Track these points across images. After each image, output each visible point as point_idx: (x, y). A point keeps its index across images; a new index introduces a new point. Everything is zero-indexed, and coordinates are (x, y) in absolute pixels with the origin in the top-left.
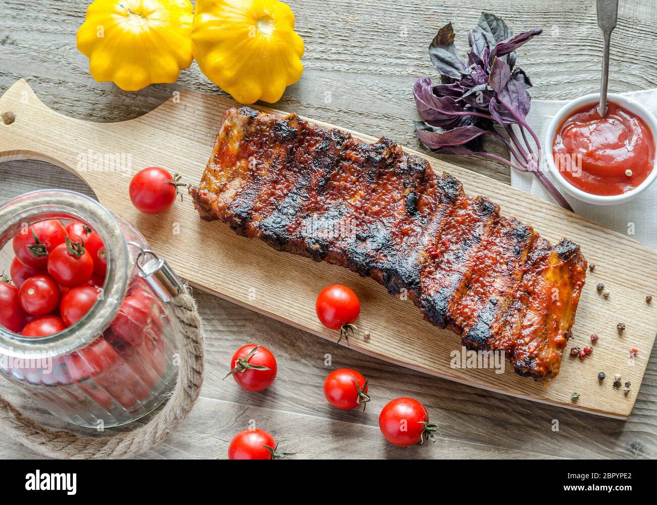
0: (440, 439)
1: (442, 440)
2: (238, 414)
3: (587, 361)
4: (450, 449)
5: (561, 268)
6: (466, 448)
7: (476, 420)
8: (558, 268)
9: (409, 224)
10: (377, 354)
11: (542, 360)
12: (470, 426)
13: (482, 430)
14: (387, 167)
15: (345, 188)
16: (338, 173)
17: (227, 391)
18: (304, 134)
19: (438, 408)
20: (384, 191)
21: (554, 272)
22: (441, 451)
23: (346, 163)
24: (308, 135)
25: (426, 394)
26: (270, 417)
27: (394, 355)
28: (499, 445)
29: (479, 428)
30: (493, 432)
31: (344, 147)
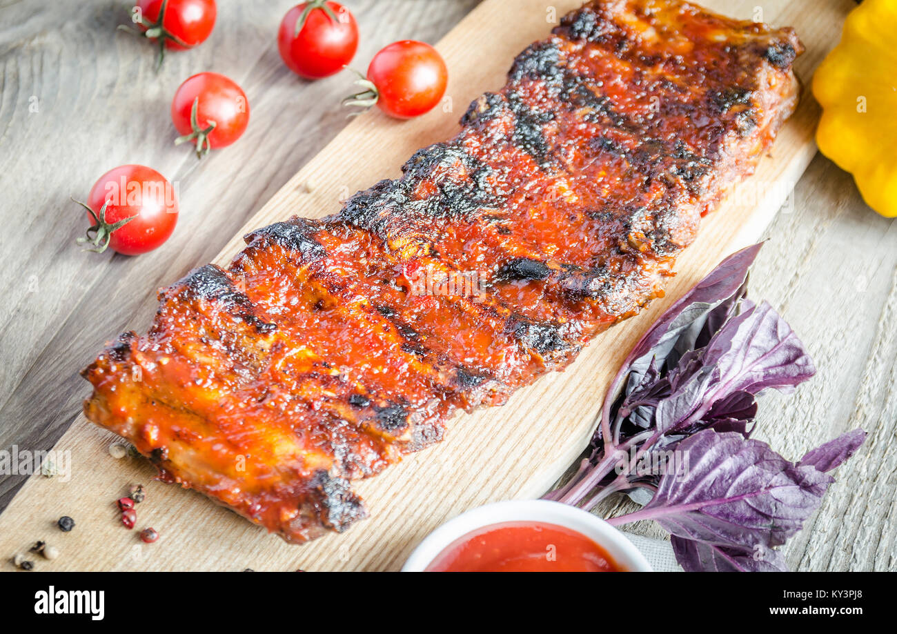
0: (92, 279)
1: (89, 282)
4: (68, 289)
6: (58, 311)
12: (96, 330)
13: (77, 346)
19: (149, 293)
22: (69, 276)
28: (38, 363)
29: (85, 342)
30: (68, 362)
31: (672, 179)
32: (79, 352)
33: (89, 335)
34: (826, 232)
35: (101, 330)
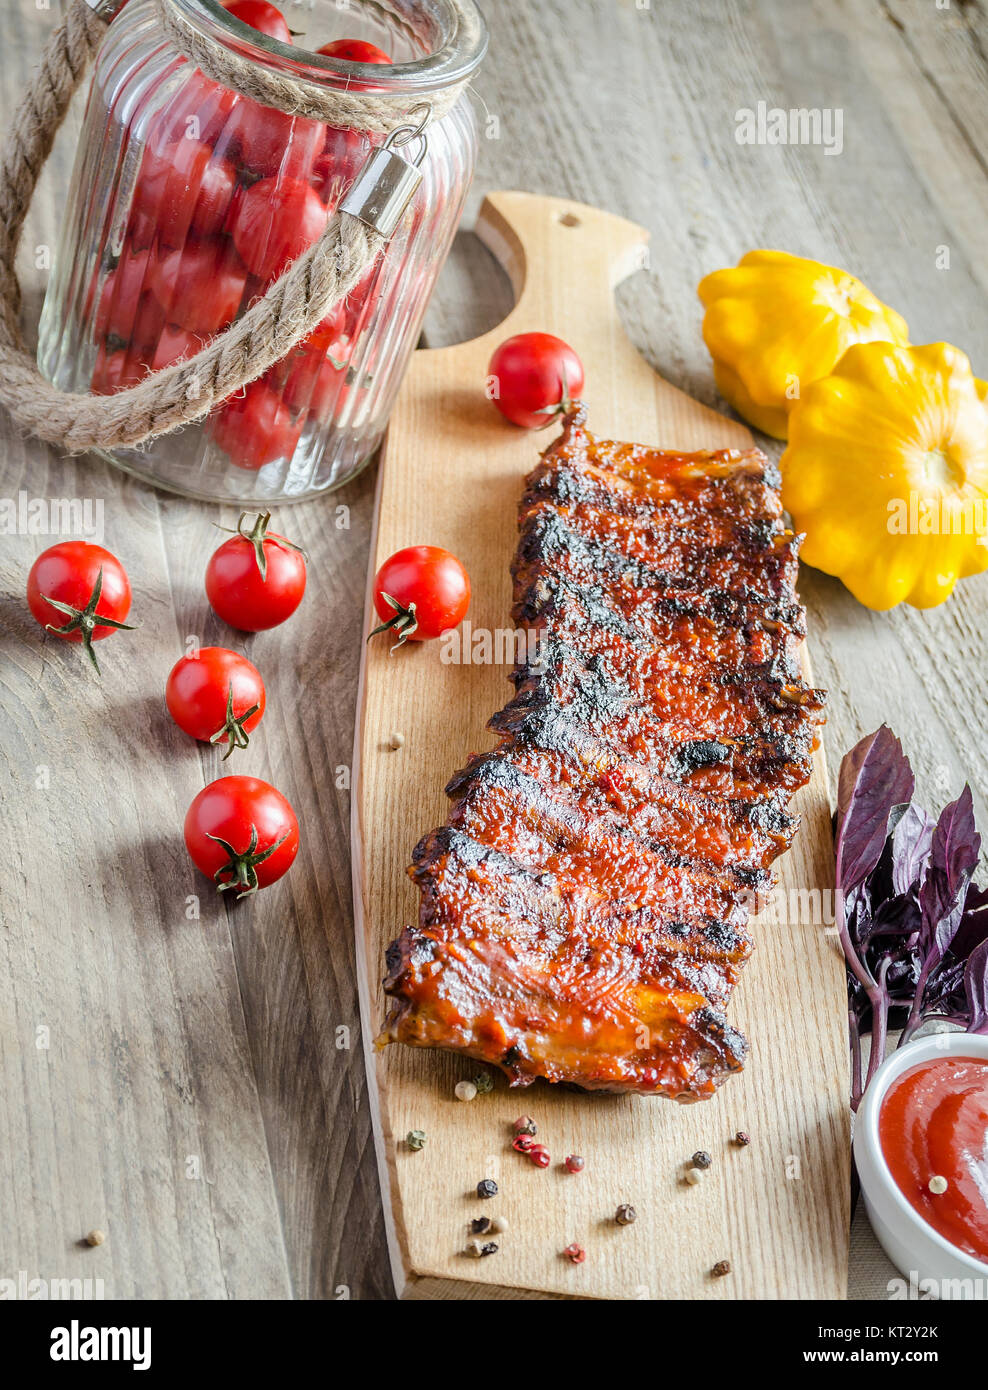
0: (225, 935)
1: (225, 940)
2: (150, 592)
3: (511, 1160)
4: (212, 957)
5: (673, 1021)
6: (223, 985)
7: (296, 1001)
8: (671, 1014)
9: (658, 752)
10: (361, 768)
11: (439, 977)
12: (279, 990)
13: (276, 1015)
14: (764, 700)
15: (686, 647)
16: (713, 630)
17: (190, 572)
18: (770, 566)
19: (297, 927)
20: (710, 707)
21: (658, 1005)
22: (199, 940)
23: (740, 638)
24: (770, 572)
25: (318, 901)
26: (162, 642)
27: (372, 796)
28: (254, 1051)
29: (281, 1007)
30: (282, 1037)
31: (772, 626)
32: (284, 1022)
33: (278, 998)
34: (832, 644)
35: (285, 986)
